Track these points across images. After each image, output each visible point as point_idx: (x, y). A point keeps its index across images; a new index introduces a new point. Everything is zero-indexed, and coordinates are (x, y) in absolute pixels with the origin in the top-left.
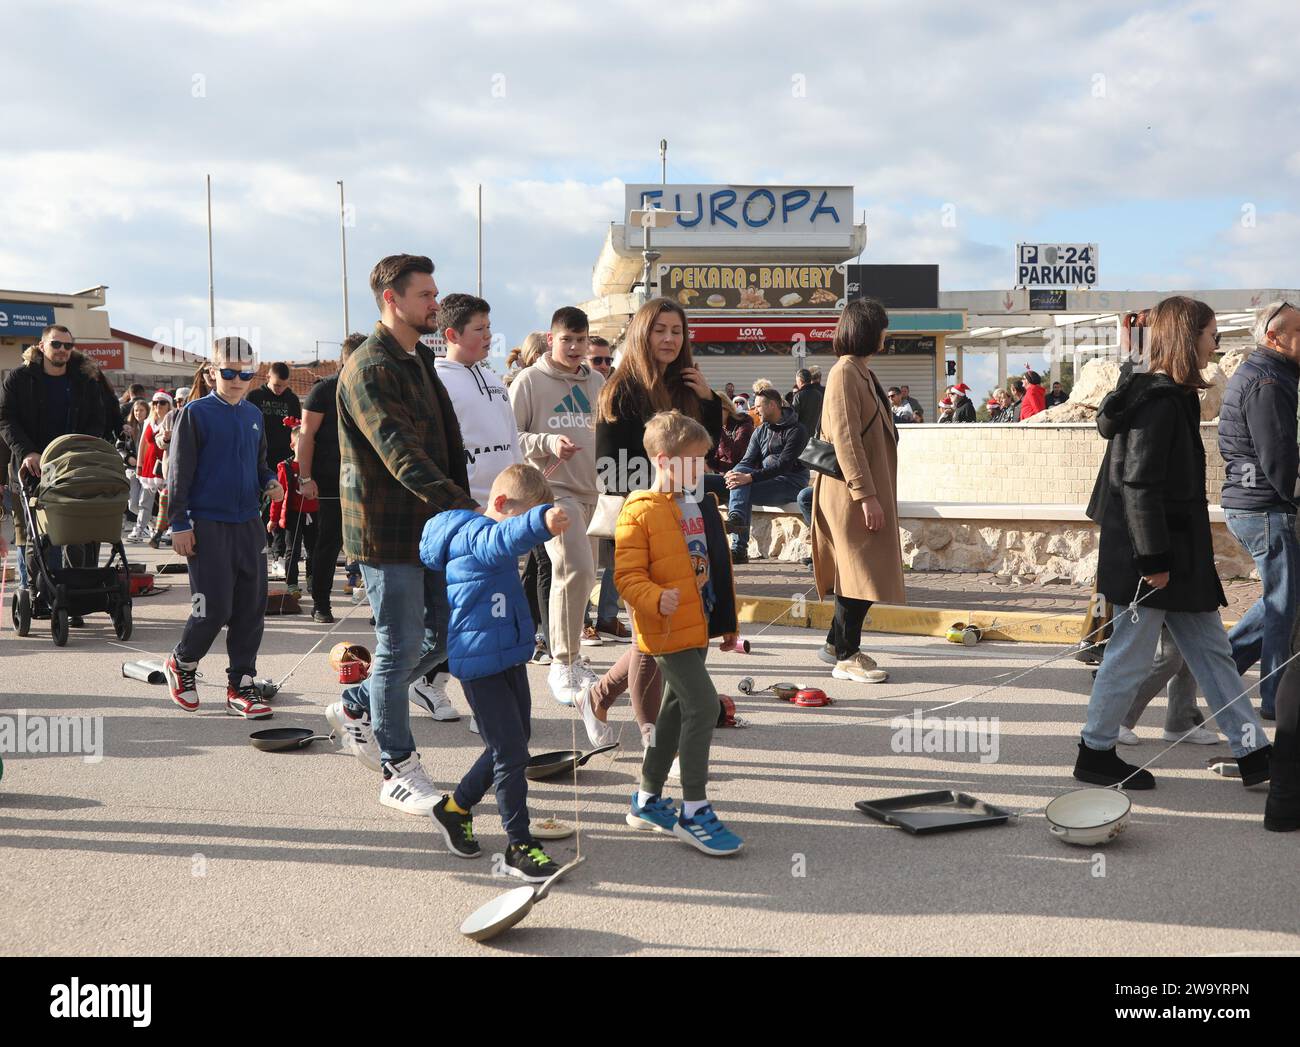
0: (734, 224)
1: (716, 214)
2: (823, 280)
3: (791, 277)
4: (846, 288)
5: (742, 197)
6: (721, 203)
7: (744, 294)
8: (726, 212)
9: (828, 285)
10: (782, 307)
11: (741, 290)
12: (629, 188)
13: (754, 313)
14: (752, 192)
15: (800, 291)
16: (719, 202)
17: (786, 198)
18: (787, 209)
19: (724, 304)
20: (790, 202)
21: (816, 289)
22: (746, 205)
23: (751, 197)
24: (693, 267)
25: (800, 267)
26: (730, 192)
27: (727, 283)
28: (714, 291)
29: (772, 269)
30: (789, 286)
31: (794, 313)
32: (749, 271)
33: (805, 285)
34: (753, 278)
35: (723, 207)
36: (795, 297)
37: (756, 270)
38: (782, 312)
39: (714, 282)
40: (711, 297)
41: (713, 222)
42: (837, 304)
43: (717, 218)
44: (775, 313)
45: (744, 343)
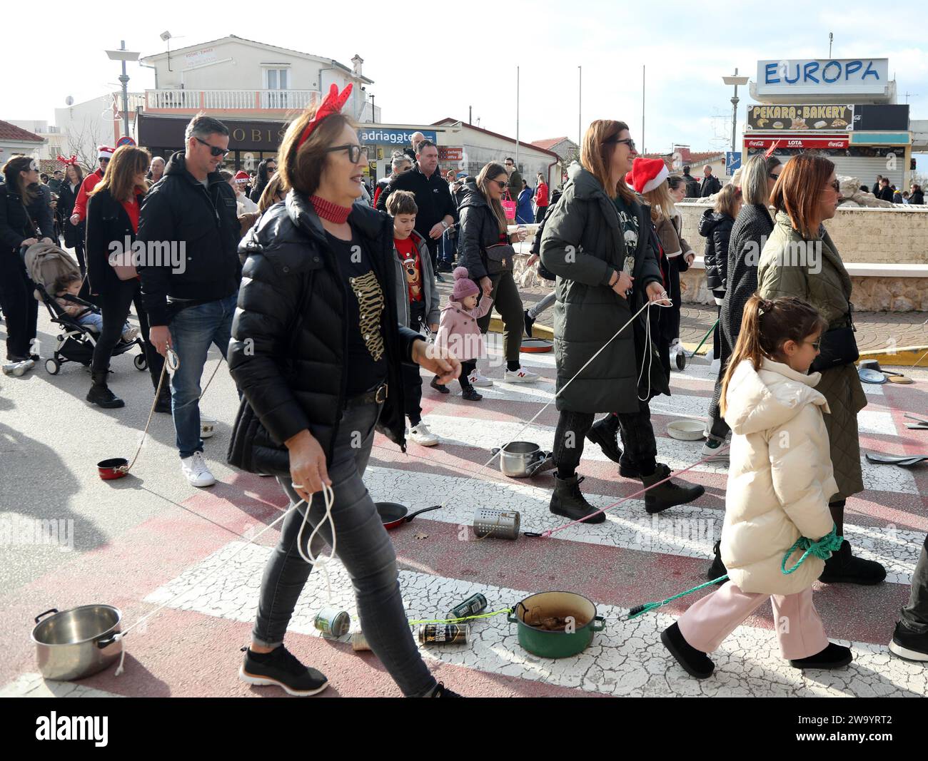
0: (817, 81)
1: (807, 76)
2: (839, 113)
3: (821, 112)
4: (853, 118)
5: (822, 66)
6: (809, 70)
7: (793, 122)
8: (812, 75)
9: (842, 116)
10: (815, 129)
11: (792, 119)
12: (759, 62)
13: (799, 132)
14: (828, 63)
15: (826, 120)
16: (808, 69)
17: (848, 66)
18: (848, 72)
19: (782, 127)
20: (850, 68)
21: (835, 118)
22: (824, 71)
23: (827, 66)
24: (766, 106)
25: (827, 106)
26: (816, 64)
27: (785, 115)
28: (777, 120)
29: (810, 107)
30: (820, 117)
31: (821, 132)
32: (797, 108)
33: (829, 116)
34: (799, 112)
35: (811, 72)
36: (823, 123)
37: (801, 108)
38: (815, 132)
39: (777, 115)
40: (775, 123)
41: (805, 80)
42: (847, 127)
43: (807, 78)
44: (811, 132)
45: (792, 149)
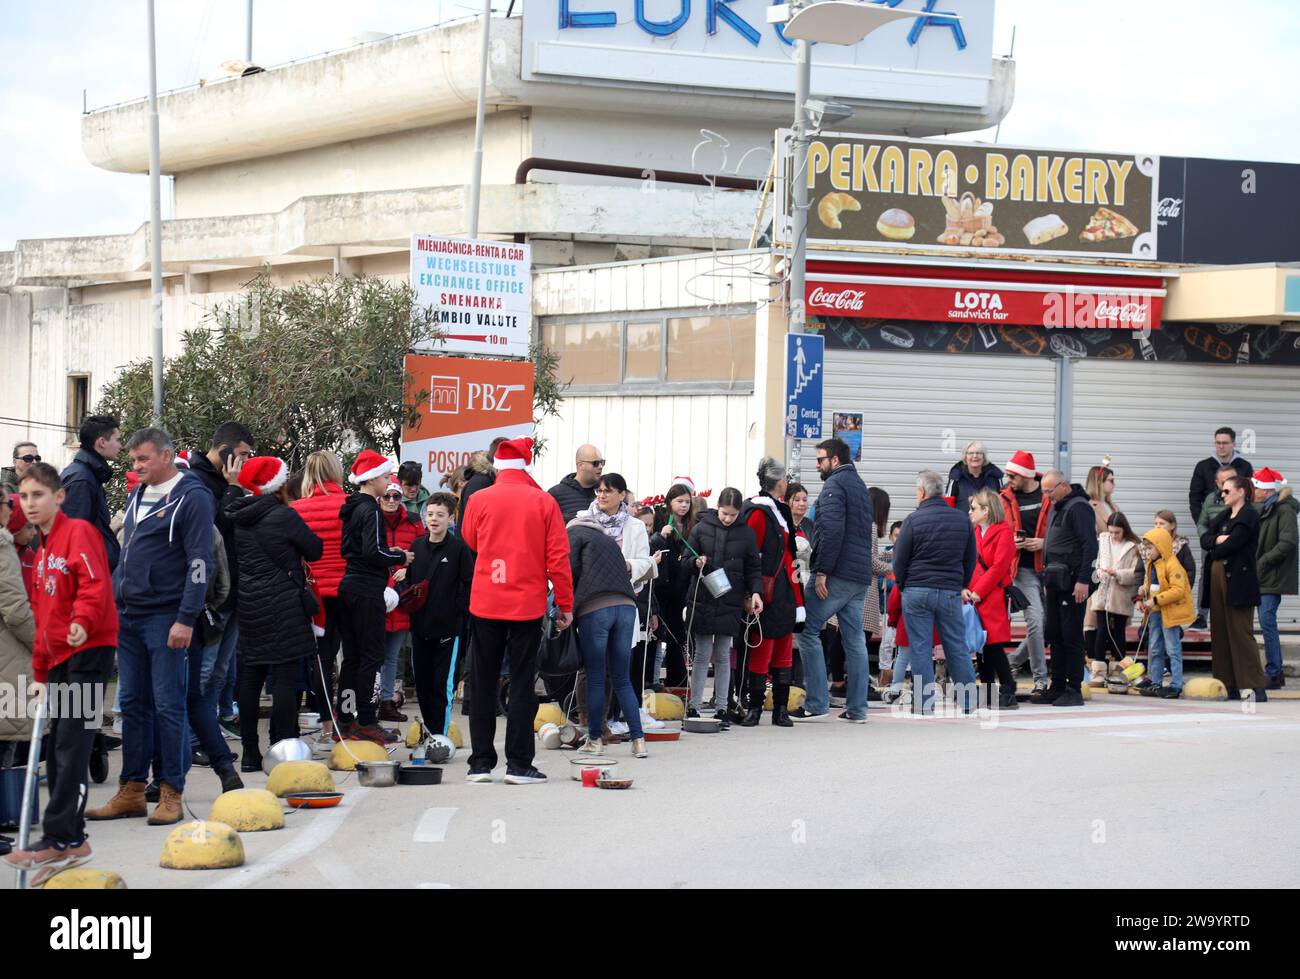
2: (1110, 187)
3: (1048, 177)
4: (1156, 207)
7: (953, 211)
9: (1119, 201)
10: (1028, 245)
11: (946, 203)
13: (975, 256)
15: (1067, 211)
19: (910, 232)
21: (1095, 207)
24: (852, 142)
25: (1066, 156)
27: (918, 185)
28: (892, 201)
29: (1011, 155)
30: (1042, 198)
31: (1050, 260)
32: (963, 156)
33: (1075, 198)
34: (972, 174)
36: (1054, 224)
37: (979, 157)
38: (1027, 259)
39: (892, 181)
40: (889, 215)
42: (1137, 244)
44: (1012, 258)
45: (956, 325)
